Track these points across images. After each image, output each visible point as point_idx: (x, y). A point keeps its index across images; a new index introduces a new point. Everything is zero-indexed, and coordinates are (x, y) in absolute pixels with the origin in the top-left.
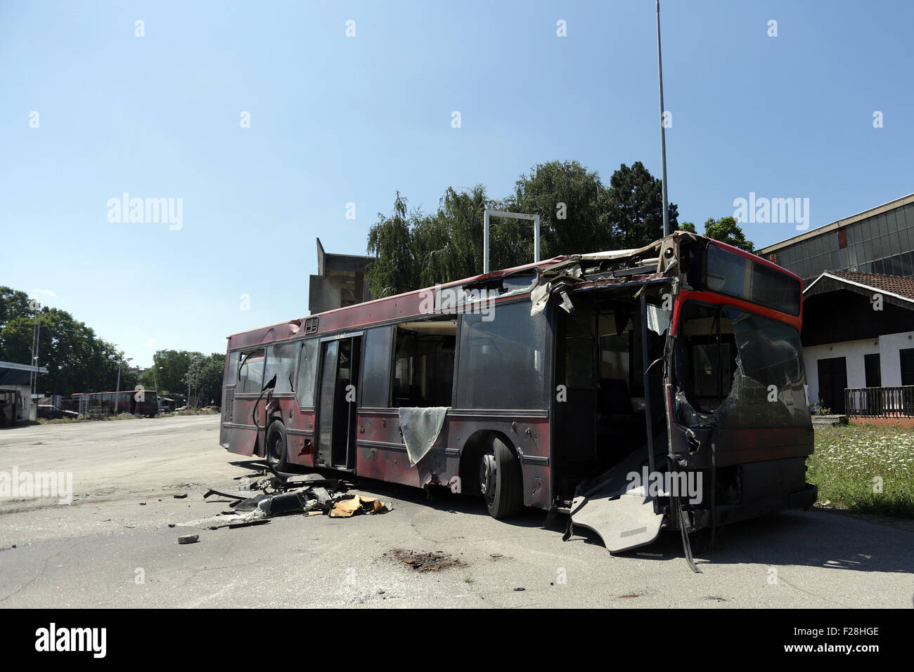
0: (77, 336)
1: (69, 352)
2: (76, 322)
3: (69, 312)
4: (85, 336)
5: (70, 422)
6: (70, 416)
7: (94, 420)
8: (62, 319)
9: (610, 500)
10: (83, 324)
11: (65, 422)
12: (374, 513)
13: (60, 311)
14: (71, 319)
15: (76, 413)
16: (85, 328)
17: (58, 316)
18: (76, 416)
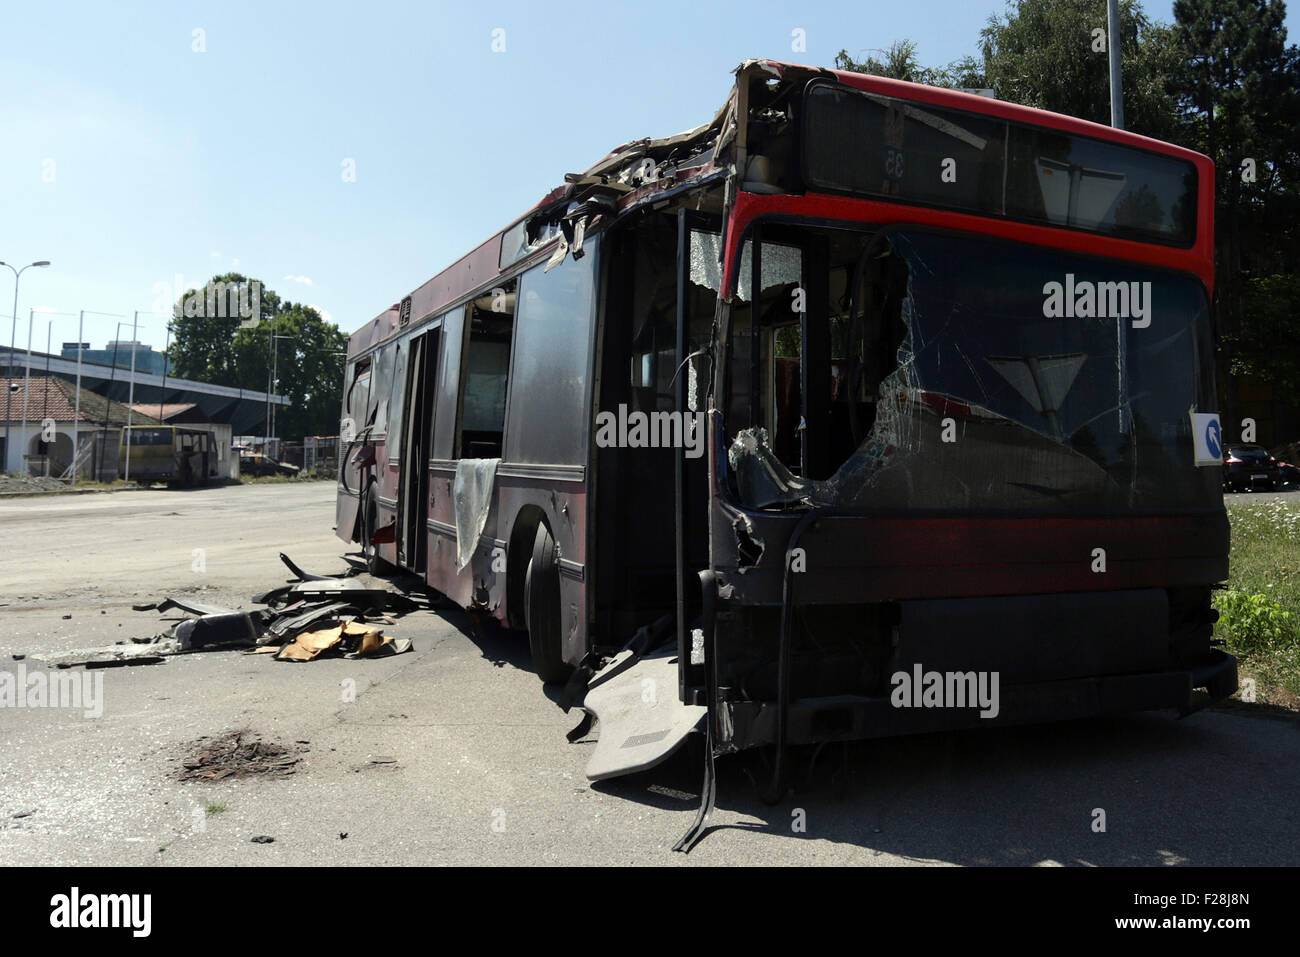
0: (329, 346)
1: (319, 372)
2: (326, 324)
3: (317, 310)
4: (339, 346)
5: (285, 482)
6: (289, 473)
7: (323, 479)
8: (308, 320)
9: (670, 663)
10: (336, 327)
11: (278, 482)
12: (357, 657)
13: (306, 307)
14: (319, 320)
15: (296, 468)
16: (338, 334)
17: (303, 315)
18: (295, 473)
